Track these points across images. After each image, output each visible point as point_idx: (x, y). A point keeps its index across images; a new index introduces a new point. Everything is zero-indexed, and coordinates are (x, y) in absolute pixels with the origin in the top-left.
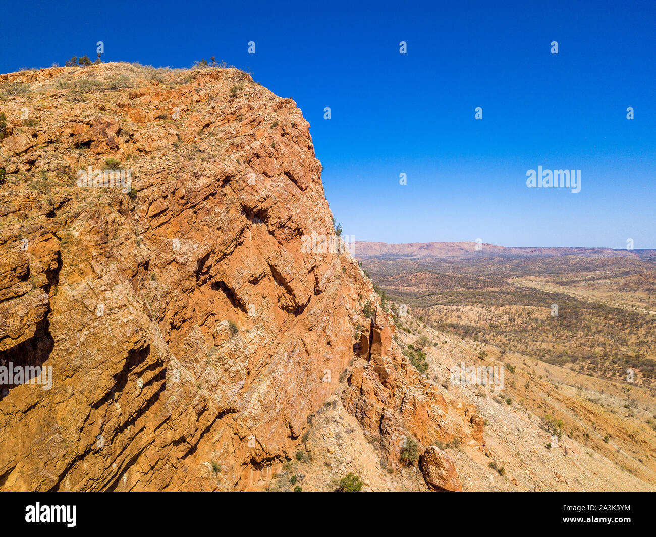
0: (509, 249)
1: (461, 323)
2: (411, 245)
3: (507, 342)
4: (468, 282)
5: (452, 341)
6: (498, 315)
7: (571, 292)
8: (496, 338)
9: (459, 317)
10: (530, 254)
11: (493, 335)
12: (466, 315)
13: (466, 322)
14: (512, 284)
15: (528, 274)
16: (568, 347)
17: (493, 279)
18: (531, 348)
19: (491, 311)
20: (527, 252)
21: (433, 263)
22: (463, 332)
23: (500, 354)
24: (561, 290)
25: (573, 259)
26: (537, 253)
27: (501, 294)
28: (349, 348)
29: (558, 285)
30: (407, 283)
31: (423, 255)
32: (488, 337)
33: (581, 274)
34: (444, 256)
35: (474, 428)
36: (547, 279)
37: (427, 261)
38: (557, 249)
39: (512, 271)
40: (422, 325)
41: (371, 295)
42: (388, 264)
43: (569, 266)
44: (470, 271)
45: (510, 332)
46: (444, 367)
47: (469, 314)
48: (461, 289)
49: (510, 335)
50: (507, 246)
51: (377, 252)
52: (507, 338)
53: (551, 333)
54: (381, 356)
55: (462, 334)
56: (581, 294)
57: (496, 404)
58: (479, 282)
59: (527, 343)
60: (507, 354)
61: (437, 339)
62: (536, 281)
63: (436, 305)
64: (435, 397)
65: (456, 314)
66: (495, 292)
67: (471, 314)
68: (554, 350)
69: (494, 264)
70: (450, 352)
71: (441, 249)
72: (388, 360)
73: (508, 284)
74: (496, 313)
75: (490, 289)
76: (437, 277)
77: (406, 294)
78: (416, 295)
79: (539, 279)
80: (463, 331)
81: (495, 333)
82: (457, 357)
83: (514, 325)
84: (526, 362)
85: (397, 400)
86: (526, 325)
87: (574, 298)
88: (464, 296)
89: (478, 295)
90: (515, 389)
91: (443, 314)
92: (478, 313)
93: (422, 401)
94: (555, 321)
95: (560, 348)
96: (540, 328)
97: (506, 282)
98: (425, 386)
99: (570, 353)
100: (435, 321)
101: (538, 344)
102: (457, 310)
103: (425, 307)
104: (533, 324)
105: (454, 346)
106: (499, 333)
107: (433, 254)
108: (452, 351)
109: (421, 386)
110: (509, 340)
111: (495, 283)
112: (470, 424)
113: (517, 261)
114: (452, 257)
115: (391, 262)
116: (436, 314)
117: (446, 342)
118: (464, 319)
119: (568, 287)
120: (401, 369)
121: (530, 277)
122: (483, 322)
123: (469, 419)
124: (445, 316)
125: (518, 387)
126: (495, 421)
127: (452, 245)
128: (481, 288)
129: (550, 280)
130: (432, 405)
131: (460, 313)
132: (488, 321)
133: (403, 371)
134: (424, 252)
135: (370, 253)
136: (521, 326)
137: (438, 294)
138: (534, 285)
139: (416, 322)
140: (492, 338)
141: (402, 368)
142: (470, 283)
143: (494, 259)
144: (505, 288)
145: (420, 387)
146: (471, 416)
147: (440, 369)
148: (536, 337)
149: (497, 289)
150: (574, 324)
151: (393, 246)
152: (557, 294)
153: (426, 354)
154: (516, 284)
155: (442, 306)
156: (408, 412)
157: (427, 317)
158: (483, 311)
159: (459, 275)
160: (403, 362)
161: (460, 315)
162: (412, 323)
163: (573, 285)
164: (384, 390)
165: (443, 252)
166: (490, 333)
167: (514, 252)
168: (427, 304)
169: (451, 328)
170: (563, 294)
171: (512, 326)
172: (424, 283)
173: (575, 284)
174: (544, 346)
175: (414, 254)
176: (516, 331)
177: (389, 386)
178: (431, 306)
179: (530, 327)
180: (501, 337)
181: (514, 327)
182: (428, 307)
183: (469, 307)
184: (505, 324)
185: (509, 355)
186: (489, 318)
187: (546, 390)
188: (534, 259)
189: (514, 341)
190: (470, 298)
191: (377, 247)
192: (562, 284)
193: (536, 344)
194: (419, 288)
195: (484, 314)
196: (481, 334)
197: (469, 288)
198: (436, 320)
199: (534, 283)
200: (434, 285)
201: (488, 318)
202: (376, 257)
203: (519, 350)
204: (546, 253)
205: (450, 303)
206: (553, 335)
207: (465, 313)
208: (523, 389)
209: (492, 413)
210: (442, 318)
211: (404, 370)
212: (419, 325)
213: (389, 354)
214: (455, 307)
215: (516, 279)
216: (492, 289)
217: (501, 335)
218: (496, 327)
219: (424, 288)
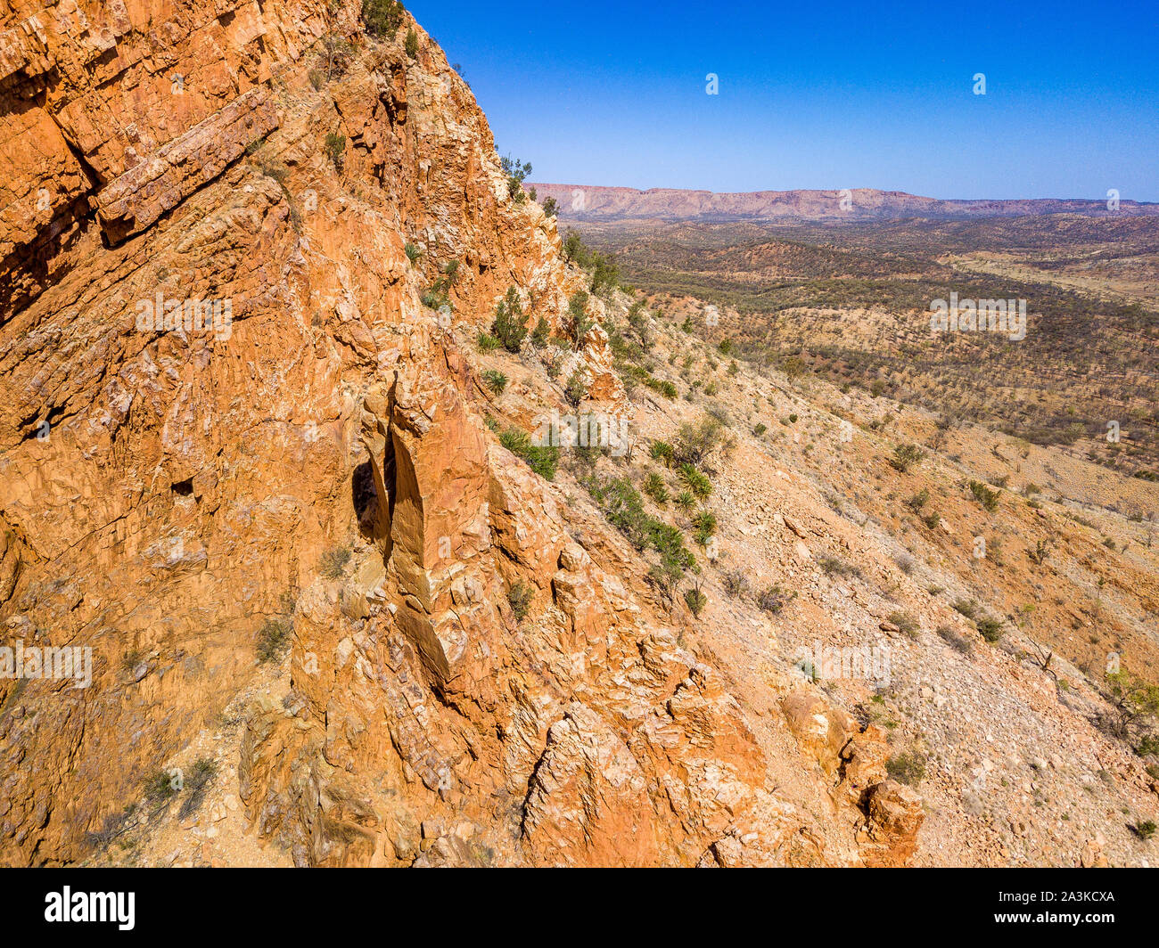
0: (941, 202)
1: (841, 344)
2: (758, 196)
3: (940, 388)
4: (859, 263)
5: (813, 413)
6: (920, 327)
7: (1064, 282)
8: (915, 380)
9: (838, 332)
10: (982, 211)
11: (910, 373)
12: (853, 327)
13: (852, 342)
14: (945, 266)
15: (976, 248)
16: (1072, 399)
17: (909, 258)
18: (992, 400)
19: (904, 320)
20: (975, 208)
21: (796, 230)
22: (845, 366)
23: (937, 431)
24: (1043, 277)
25: (1064, 220)
26: (993, 211)
27: (926, 286)
28: (329, 497)
29: (1037, 269)
30: (740, 266)
31: (779, 213)
32: (898, 377)
33: (1080, 248)
34: (817, 217)
35: (874, 840)
36: (1015, 258)
37: (786, 225)
38: (1032, 203)
39: (946, 244)
40: (724, 364)
41: (537, 271)
42: (711, 232)
43: (1056, 233)
44: (863, 244)
45: (944, 364)
46: (778, 518)
47: (858, 325)
48: (844, 277)
49: (947, 372)
50: (938, 197)
51: (694, 209)
52: (940, 379)
53: (1031, 366)
54: (420, 564)
55: (842, 370)
56: (1084, 286)
57: (951, 657)
58: (881, 262)
59: (983, 390)
60: (954, 429)
61: (767, 408)
62: (992, 262)
63: (792, 306)
64: (705, 726)
65: (831, 325)
66: (915, 281)
67: (863, 326)
68: (1042, 404)
69: (910, 230)
70: (805, 453)
71: (812, 203)
72: (458, 586)
73: (939, 267)
74: (916, 324)
75: (901, 277)
76: (801, 252)
77: (737, 286)
78: (754, 289)
79: (998, 256)
80: (844, 363)
81: (913, 368)
82: (824, 468)
83: (952, 349)
84: (999, 450)
85: (512, 763)
86: (976, 348)
87: (1072, 293)
88: (851, 290)
89: (880, 288)
90: (1001, 565)
91: (805, 325)
92: (877, 323)
93: (628, 785)
94: (1039, 340)
95: (1055, 401)
96: (1008, 355)
97: (935, 263)
98: (663, 677)
99: (1077, 411)
100: (788, 340)
101: (1007, 391)
102: (835, 317)
103: (768, 310)
104: (993, 346)
105: (820, 430)
106: (924, 367)
107: (796, 213)
108: (812, 448)
109: (645, 675)
110: (945, 382)
111: (914, 266)
112: (857, 815)
113: (956, 225)
114: (831, 218)
115: (717, 227)
116: (789, 325)
117: (793, 419)
118: (847, 336)
119: (1056, 272)
120: (550, 606)
121: (980, 254)
122: (886, 343)
123: (856, 795)
124: (809, 329)
125: (1008, 560)
126: (949, 735)
127: (833, 195)
128: (884, 274)
129: (1018, 258)
130: (691, 763)
131: (840, 324)
132: (899, 340)
133: (558, 613)
134: (781, 210)
135: (680, 212)
136: (966, 350)
137: (799, 285)
138: (988, 268)
139: (708, 356)
140: (908, 379)
141: (555, 602)
142: (864, 265)
143: (912, 220)
144: (932, 274)
145: (642, 682)
146: (865, 784)
147: (762, 528)
148: (999, 375)
149: (916, 277)
150: (1079, 346)
151: (724, 198)
152: (1036, 286)
153: (714, 473)
154: (955, 266)
155: (804, 309)
156: (554, 834)
157: (770, 333)
158: (889, 320)
159: (844, 250)
160: (561, 576)
161: (841, 327)
162: (689, 361)
163: (1067, 268)
164: (438, 726)
165: (817, 208)
166: (903, 368)
167: (949, 208)
168: (775, 304)
169: (819, 358)
170: (1049, 286)
171: (948, 351)
172: (774, 264)
173: (1071, 267)
174: (1020, 395)
175: (762, 212)
176: (956, 363)
177: (466, 705)
178: (781, 308)
179: (985, 354)
180: (927, 377)
181: (951, 354)
182: (776, 310)
183: (860, 312)
184: (933, 346)
185: (958, 432)
186: (901, 333)
187: (1082, 555)
188: (990, 221)
189: (954, 386)
190: (862, 292)
191: (694, 200)
192: (1044, 266)
193: (1002, 393)
194: (763, 274)
195: (891, 326)
196: (883, 370)
197: (859, 276)
198: (788, 338)
199: (989, 264)
200: (793, 268)
201: (898, 334)
202: (691, 218)
203: (965, 405)
204: (1013, 209)
205: (820, 303)
206: (1034, 369)
207: (852, 323)
208: (1024, 566)
209: (940, 700)
210: (801, 333)
211: (562, 608)
212: (714, 367)
213: (469, 554)
214: (830, 312)
215: (954, 258)
216: (906, 277)
217: (926, 371)
218: (913, 354)
219: (773, 274)
